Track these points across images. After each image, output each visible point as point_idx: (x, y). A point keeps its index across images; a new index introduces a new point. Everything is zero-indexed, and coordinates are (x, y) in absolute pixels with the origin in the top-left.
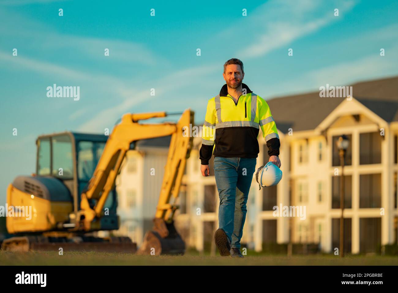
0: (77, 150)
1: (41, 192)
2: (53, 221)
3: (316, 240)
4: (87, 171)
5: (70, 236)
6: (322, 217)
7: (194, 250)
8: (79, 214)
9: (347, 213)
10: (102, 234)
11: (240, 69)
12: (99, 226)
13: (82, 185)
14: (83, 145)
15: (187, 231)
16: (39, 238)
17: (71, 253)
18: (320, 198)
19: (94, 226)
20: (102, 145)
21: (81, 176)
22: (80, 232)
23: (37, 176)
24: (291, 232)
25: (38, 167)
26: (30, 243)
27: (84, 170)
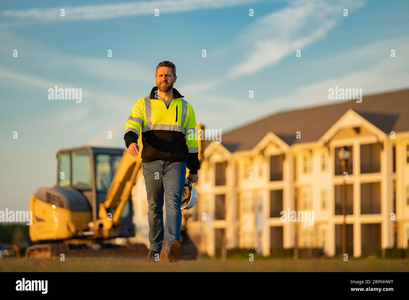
0: (95, 163)
1: (62, 202)
2: (73, 229)
3: (320, 244)
4: (105, 183)
5: (89, 243)
6: (326, 223)
7: (205, 255)
8: (98, 223)
9: (349, 219)
10: (119, 241)
11: (172, 71)
12: (116, 233)
13: (101, 196)
14: (101, 158)
15: (199, 238)
16: (61, 246)
17: (90, 259)
18: (324, 206)
19: (112, 234)
20: (118, 158)
21: (100, 187)
22: (99, 240)
23: (58, 187)
24: (296, 237)
25: (59, 180)
26: (52, 250)
27: (102, 182)
